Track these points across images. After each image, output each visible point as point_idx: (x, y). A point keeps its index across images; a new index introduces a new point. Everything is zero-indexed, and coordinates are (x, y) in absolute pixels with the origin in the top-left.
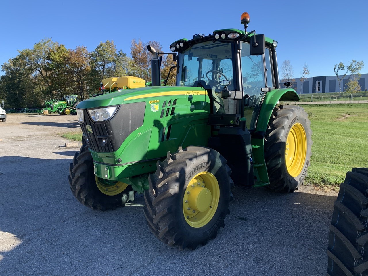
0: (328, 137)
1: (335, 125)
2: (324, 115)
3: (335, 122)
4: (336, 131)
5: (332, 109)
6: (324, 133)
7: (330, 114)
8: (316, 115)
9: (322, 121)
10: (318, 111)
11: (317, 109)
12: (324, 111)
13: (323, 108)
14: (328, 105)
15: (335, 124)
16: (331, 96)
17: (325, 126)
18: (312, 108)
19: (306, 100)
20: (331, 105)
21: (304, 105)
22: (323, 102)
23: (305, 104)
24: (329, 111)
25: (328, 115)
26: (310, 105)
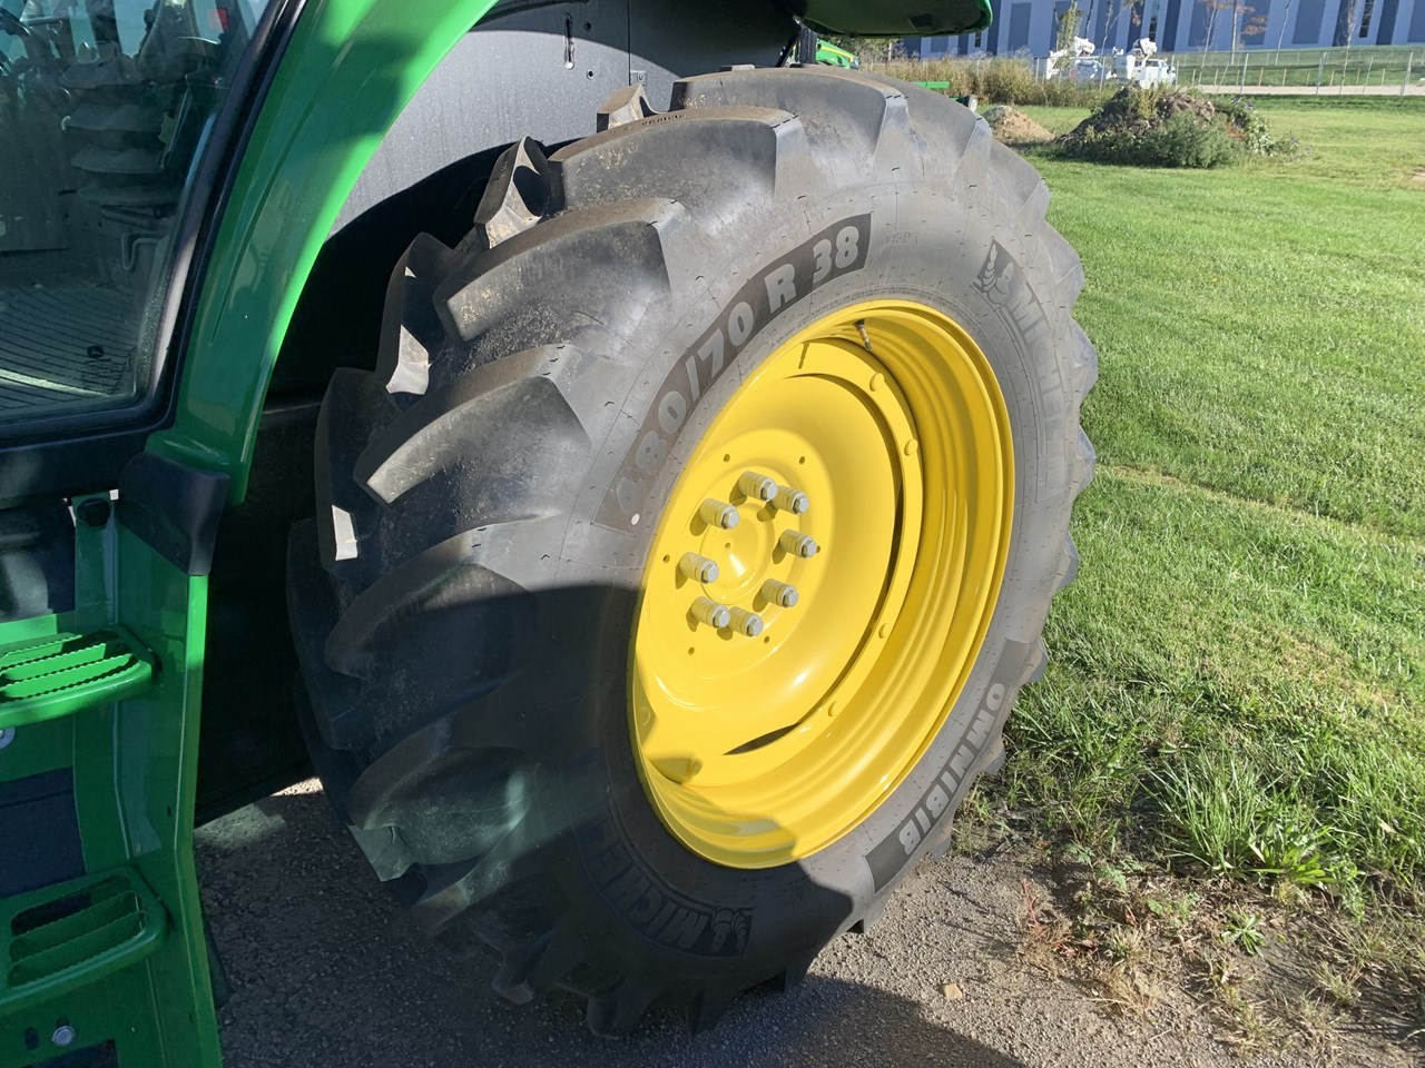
0: (1340, 288)
1: (1399, 208)
2: (1358, 153)
3: (1405, 189)
4: (1396, 246)
5: (1404, 121)
6: (1326, 257)
7: (1389, 148)
8: (1323, 149)
9: (1339, 185)
10: (1335, 133)
11: (1335, 118)
12: (1367, 130)
13: (1364, 113)
14: (1389, 102)
15: (1401, 205)
16: (1411, 61)
17: (1348, 213)
18: (1313, 113)
19: (1297, 74)
20: (1406, 102)
21: (1277, 97)
22: (1367, 88)
23: (1285, 97)
24: (1388, 133)
25: (1379, 150)
26: (1306, 101)
